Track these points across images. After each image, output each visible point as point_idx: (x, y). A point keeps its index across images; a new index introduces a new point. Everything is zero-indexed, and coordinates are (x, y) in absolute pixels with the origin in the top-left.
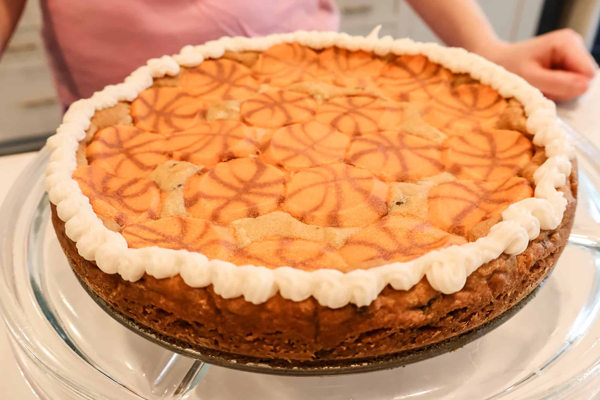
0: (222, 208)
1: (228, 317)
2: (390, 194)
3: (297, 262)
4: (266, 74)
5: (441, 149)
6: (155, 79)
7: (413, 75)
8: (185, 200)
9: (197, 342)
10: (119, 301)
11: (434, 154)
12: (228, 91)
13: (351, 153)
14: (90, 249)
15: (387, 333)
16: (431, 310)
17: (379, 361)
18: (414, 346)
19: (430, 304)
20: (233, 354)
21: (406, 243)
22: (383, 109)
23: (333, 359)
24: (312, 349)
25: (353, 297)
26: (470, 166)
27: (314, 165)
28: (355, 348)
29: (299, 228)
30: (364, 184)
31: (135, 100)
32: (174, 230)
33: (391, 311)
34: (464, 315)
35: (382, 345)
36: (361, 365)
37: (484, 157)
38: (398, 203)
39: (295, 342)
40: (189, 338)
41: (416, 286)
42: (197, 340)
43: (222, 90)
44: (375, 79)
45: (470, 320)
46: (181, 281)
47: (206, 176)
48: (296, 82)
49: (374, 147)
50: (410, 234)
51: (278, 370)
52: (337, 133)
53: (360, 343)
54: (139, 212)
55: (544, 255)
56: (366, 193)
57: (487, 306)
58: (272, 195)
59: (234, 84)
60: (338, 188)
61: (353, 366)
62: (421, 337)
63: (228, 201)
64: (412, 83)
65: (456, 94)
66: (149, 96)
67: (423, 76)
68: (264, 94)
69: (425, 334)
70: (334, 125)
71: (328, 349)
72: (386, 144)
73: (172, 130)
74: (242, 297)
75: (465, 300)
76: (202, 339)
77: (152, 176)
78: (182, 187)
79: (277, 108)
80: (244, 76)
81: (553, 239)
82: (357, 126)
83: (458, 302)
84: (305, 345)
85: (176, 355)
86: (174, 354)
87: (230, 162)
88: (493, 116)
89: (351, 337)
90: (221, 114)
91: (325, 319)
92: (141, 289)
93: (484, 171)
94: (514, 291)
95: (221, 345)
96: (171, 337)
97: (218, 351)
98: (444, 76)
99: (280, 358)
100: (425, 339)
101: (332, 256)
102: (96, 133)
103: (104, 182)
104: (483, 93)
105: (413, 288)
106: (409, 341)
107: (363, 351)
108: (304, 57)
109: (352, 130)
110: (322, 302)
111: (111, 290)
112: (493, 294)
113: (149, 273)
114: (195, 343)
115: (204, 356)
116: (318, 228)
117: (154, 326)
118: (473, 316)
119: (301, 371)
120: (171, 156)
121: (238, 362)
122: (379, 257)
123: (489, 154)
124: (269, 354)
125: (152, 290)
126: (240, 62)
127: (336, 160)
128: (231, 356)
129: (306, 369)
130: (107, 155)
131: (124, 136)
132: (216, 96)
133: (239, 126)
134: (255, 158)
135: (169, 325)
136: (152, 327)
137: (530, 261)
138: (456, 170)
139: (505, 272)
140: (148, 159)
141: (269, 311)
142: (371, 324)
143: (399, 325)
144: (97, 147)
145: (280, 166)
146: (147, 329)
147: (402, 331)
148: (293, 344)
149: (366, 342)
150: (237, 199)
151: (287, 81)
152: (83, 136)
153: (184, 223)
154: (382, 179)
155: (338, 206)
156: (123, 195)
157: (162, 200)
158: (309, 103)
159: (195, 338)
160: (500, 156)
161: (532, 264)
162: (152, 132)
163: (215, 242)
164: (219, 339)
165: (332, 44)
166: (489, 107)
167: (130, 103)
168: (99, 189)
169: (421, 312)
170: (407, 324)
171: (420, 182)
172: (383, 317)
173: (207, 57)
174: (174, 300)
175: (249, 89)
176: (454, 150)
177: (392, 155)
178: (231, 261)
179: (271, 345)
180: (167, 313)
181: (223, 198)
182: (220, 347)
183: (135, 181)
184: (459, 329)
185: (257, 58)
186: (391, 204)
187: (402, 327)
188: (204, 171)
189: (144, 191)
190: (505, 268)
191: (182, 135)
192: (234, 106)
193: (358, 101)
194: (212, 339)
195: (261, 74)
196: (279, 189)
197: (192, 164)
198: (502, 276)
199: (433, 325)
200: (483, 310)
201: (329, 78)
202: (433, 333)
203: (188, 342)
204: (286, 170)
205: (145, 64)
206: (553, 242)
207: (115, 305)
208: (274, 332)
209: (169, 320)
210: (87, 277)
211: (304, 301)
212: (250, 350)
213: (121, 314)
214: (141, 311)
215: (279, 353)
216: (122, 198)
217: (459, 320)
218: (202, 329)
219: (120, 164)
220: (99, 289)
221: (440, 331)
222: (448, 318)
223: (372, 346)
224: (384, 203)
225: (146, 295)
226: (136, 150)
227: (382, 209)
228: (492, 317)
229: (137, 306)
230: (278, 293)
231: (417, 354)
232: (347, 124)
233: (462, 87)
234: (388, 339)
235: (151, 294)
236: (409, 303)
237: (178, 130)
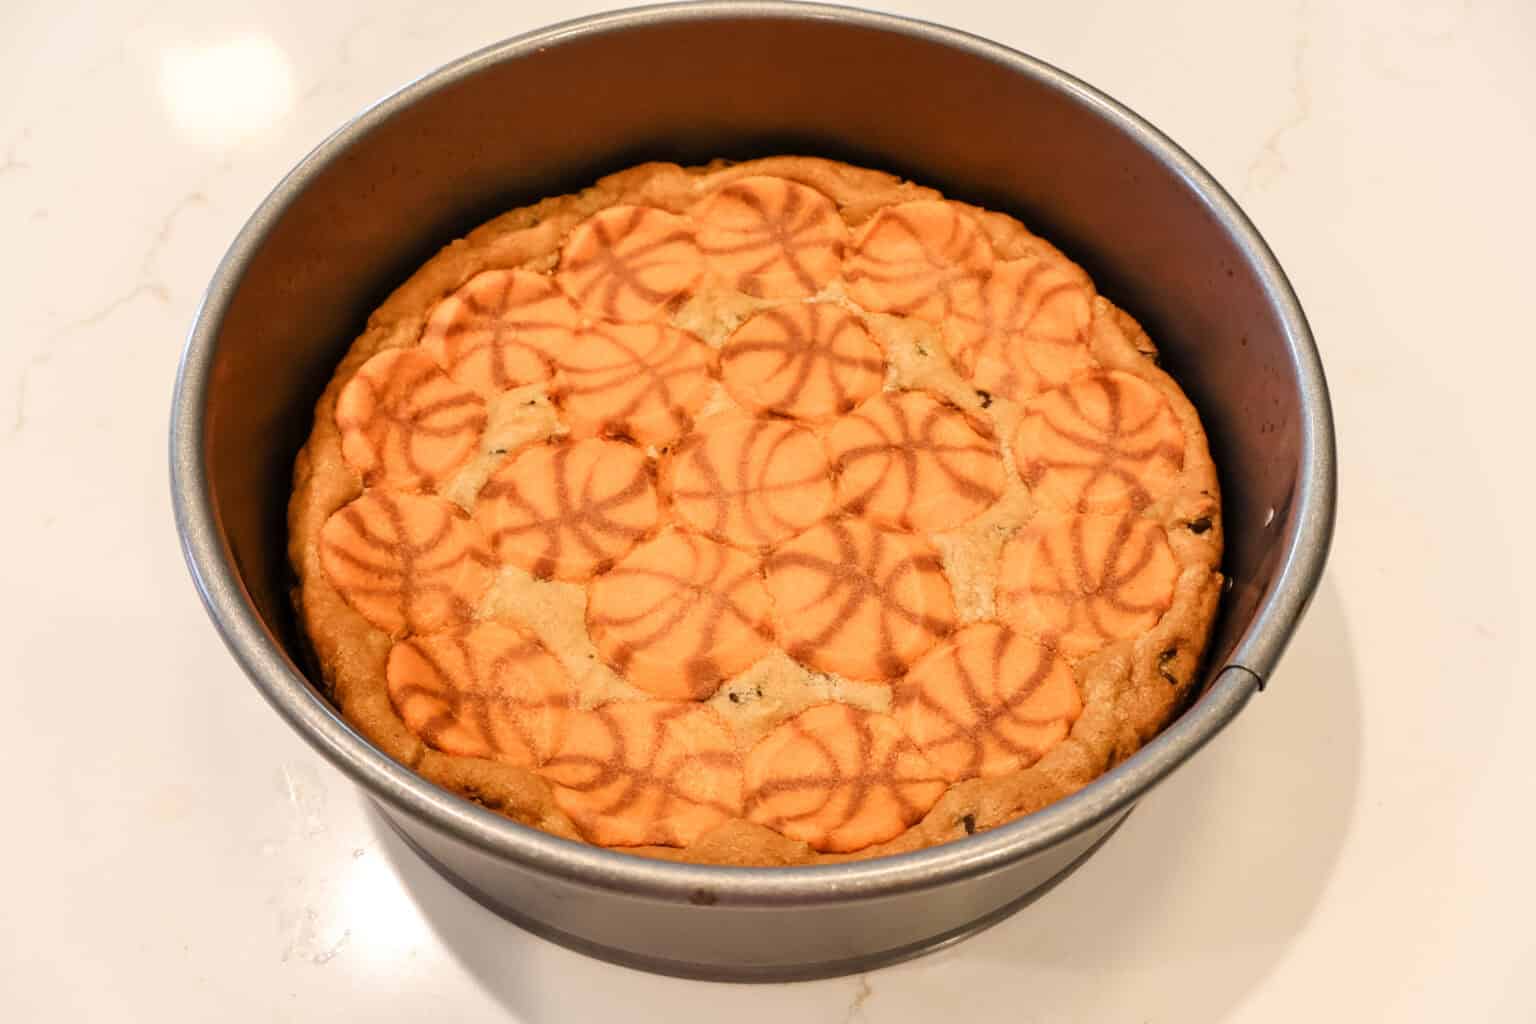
0: (515, 530)
4: (865, 257)
8: (488, 482)
12: (765, 265)
13: (791, 546)
21: (660, 770)
27: (714, 535)
30: (726, 625)
32: (425, 533)
38: (732, 696)
47: (554, 453)
48: (895, 313)
49: (838, 560)
52: (826, 485)
54: (413, 469)
58: (598, 552)
59: (789, 256)
63: (534, 525)
68: (814, 309)
70: (839, 465)
72: (862, 568)
73: (602, 313)
77: (495, 402)
78: (502, 457)
79: (797, 361)
80: (822, 243)
82: (874, 490)
87: (613, 443)
93: (941, 732)
103: (415, 384)
109: (857, 493)
116: (591, 657)
120: (551, 375)
123: (995, 706)
127: (757, 545)
132: (736, 267)
134: (651, 458)
138: (905, 697)
140: (518, 362)
150: (548, 529)
151: (883, 297)
156: (421, 423)
157: (463, 462)
162: (571, 302)
177: (843, 593)
181: (535, 514)
183: (464, 400)
186: (724, 688)
188: (559, 440)
189: (454, 430)
191: (605, 336)
193: (948, 428)
195: (859, 251)
197: (554, 416)
204: (666, 515)
216: (415, 430)
224: (717, 680)
227: (705, 686)
232: (864, 473)
237: (612, 319)
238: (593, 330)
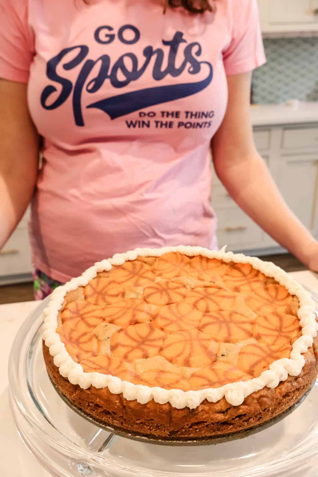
0: (129, 352)
1: (128, 410)
2: (219, 350)
3: (165, 384)
4: (160, 270)
5: (253, 323)
6: (98, 273)
7: (244, 275)
8: (111, 346)
9: (113, 423)
10: (76, 399)
11: (248, 327)
12: (137, 281)
13: (202, 323)
14: (65, 371)
15: (204, 424)
16: (227, 414)
17: (202, 440)
18: (219, 433)
19: (227, 411)
20: (130, 430)
21: (222, 378)
22: (224, 296)
23: (178, 436)
24: (168, 430)
25: (188, 404)
26: (265, 335)
27: (181, 330)
28: (189, 431)
29: (169, 366)
30: (205, 343)
31: (87, 285)
32: (104, 363)
33: (207, 413)
34: (245, 418)
35: (202, 431)
36: (193, 441)
37: (275, 330)
38: (222, 355)
39: (160, 425)
40: (109, 420)
41: (220, 401)
42: (113, 422)
43: (134, 280)
44: (222, 277)
45: (249, 421)
46: (108, 391)
47: (122, 333)
48: (177, 276)
49: (215, 320)
50: (226, 373)
51: (151, 441)
52: (196, 310)
53: (191, 428)
54: (87, 352)
55: (291, 389)
56: (205, 348)
57: (258, 414)
58: (156, 346)
59: (141, 276)
60: (192, 344)
61: (189, 442)
62: (223, 428)
63: (133, 349)
64: (243, 280)
65: (266, 289)
66: (94, 283)
67: (250, 276)
68: (158, 283)
69: (225, 427)
70: (195, 306)
71: (176, 430)
72: (222, 319)
73: (105, 304)
74: (136, 400)
75: (245, 410)
76: (115, 421)
77: (95, 331)
78: (110, 339)
79: (164, 293)
80: (147, 271)
81: (297, 381)
82: (207, 307)
83: (241, 411)
84: (165, 427)
85: (101, 429)
86: (100, 429)
87: (136, 325)
88: (284, 305)
89: (187, 425)
90: (133, 296)
91: (175, 414)
92: (88, 393)
93: (273, 339)
94: (273, 408)
95: (125, 425)
96: (100, 419)
97: (122, 428)
98: (261, 278)
99: (152, 434)
100: (225, 429)
101: (184, 383)
102: (66, 305)
103: (70, 334)
104: (281, 290)
105: (218, 402)
106: (216, 430)
107: (193, 433)
108: (182, 261)
109: (204, 309)
110: (174, 406)
111: (73, 393)
112: (261, 408)
113: (93, 385)
114: (111, 423)
115: (115, 431)
116: (178, 367)
117: (92, 413)
118: (251, 419)
119: (163, 442)
120: (104, 320)
121: (132, 435)
122: (207, 385)
123: (278, 328)
124: (147, 431)
125: (94, 394)
126: (146, 263)
127: (193, 327)
128: (129, 432)
129: (165, 441)
130: (71, 318)
131: (80, 307)
132: (131, 283)
133: (142, 303)
134: (149, 324)
135: (100, 413)
136: (91, 413)
137: (282, 392)
138: (258, 337)
139: (267, 397)
140: (92, 321)
141: (148, 408)
142: (197, 419)
143: (211, 421)
144: (67, 314)
145: (162, 329)
146: (88, 415)
147: (212, 423)
148: (159, 426)
149: (195, 428)
150: (138, 347)
151: (171, 275)
152: (60, 307)
153: (109, 359)
154: (216, 341)
155: (190, 355)
156: (79, 342)
157: (99, 345)
158: (183, 290)
159: (112, 420)
160: (284, 330)
161: (284, 394)
162: (95, 304)
163: (125, 371)
164: (123, 422)
165: (199, 254)
166: (283, 299)
167: (84, 287)
168: (68, 338)
169: (222, 415)
170: (215, 420)
171: (237, 343)
172: (203, 415)
173: (127, 260)
174: (103, 400)
175: (149, 279)
176: (259, 325)
177: (224, 326)
178: (132, 382)
179: (149, 426)
180: (100, 406)
181: (131, 347)
182: (124, 426)
183: (85, 334)
184: (243, 426)
185: (155, 261)
186: (218, 355)
187: (212, 421)
188: (121, 330)
189: (90, 340)
190: (267, 394)
191: (111, 307)
192: (140, 290)
193: (211, 290)
194: (120, 421)
195: (157, 270)
196: (160, 343)
197: (115, 326)
198: (265, 399)
199: (228, 422)
200: (256, 416)
201: (196, 274)
202: (229, 426)
203: (108, 422)
204: (165, 332)
205: (93, 265)
206: (297, 382)
207: (74, 401)
208: (150, 419)
209: (101, 410)
210: (61, 386)
211: (165, 404)
212: (138, 428)
213: (75, 406)
214: (87, 404)
215: (152, 431)
216: (79, 344)
217: (243, 420)
218: (116, 416)
219: (78, 323)
220: (67, 392)
221: (232, 425)
222: (236, 419)
223: (198, 430)
224: (215, 355)
225: (90, 396)
226: (86, 315)
227: (213, 358)
228: (262, 421)
229: (85, 402)
230: (153, 399)
231: (222, 438)
232: (202, 305)
233: (270, 286)
234: (205, 427)
235: (93, 396)
236: (216, 409)
237: (109, 304)
238: (106, 308)
